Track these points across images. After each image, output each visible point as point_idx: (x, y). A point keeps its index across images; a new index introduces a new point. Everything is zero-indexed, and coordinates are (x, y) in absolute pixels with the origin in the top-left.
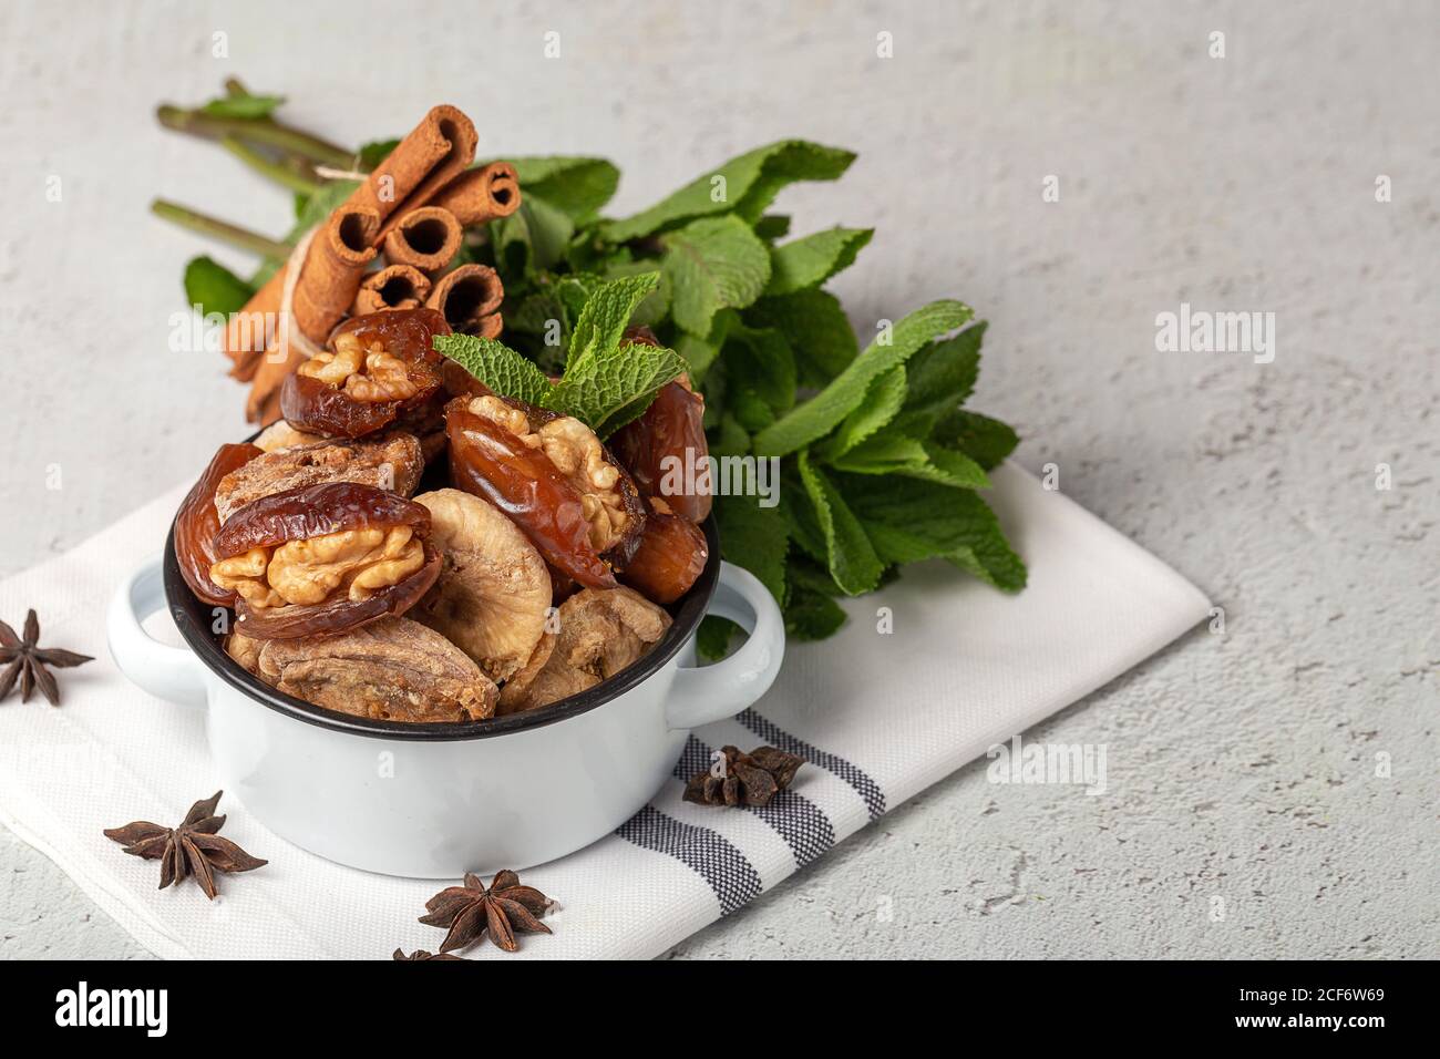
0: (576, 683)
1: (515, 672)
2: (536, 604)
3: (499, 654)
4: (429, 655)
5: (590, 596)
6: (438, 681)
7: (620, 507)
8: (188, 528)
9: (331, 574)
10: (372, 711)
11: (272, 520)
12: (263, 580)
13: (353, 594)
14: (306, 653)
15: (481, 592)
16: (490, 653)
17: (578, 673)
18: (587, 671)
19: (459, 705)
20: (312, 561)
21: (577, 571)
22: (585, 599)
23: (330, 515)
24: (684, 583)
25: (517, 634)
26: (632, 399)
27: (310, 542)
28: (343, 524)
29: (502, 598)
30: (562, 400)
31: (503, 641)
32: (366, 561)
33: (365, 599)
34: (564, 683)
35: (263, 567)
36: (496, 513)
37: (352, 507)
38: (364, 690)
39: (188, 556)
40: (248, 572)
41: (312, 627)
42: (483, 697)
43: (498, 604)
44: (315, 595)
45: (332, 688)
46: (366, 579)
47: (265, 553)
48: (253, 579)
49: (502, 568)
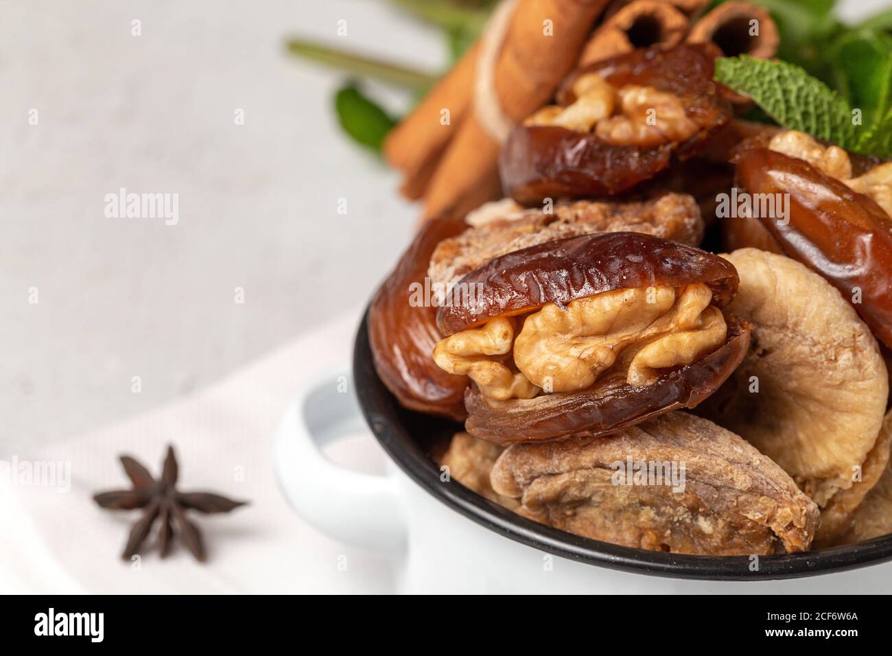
1: (834, 495)
3: (813, 469)
4: (732, 462)
6: (742, 498)
8: (390, 314)
9: (605, 347)
10: (647, 543)
11: (522, 278)
12: (508, 361)
13: (634, 376)
14: (561, 462)
15: (793, 384)
16: (801, 468)
19: (770, 532)
20: (579, 331)
23: (603, 268)
25: (840, 442)
27: (576, 304)
28: (622, 280)
29: (821, 392)
31: (820, 452)
32: (651, 331)
33: (649, 383)
35: (508, 341)
36: (816, 276)
37: (633, 258)
38: (637, 513)
39: (391, 348)
40: (489, 348)
41: (575, 421)
42: (803, 519)
43: (816, 400)
44: (580, 377)
45: (592, 512)
46: (651, 354)
47: (511, 323)
48: (492, 358)
49: (825, 349)
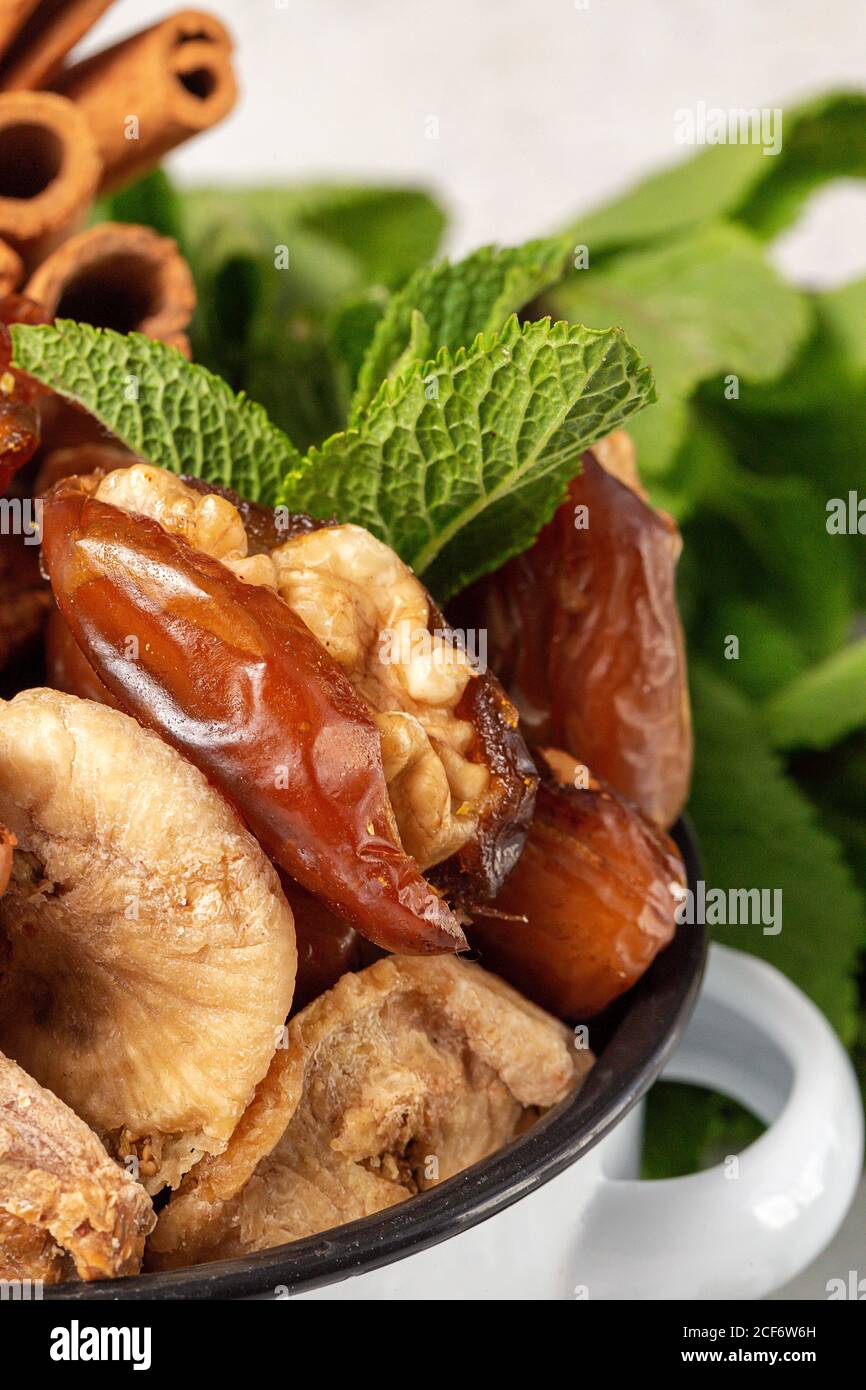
0: (352, 1201)
1: (196, 1167)
2: (254, 982)
3: (156, 1117)
5: (391, 977)
7: (473, 752)
15: (112, 952)
17: (358, 1177)
18: (381, 1172)
19: (49, 1239)
21: (363, 898)
22: (378, 985)
24: (628, 962)
25: (202, 1064)
26: (507, 485)
29: (166, 968)
30: (332, 494)
31: (167, 1081)
34: (322, 1202)
36: (156, 743)
42: (110, 1216)
43: (158, 983)
49: (168, 885)
